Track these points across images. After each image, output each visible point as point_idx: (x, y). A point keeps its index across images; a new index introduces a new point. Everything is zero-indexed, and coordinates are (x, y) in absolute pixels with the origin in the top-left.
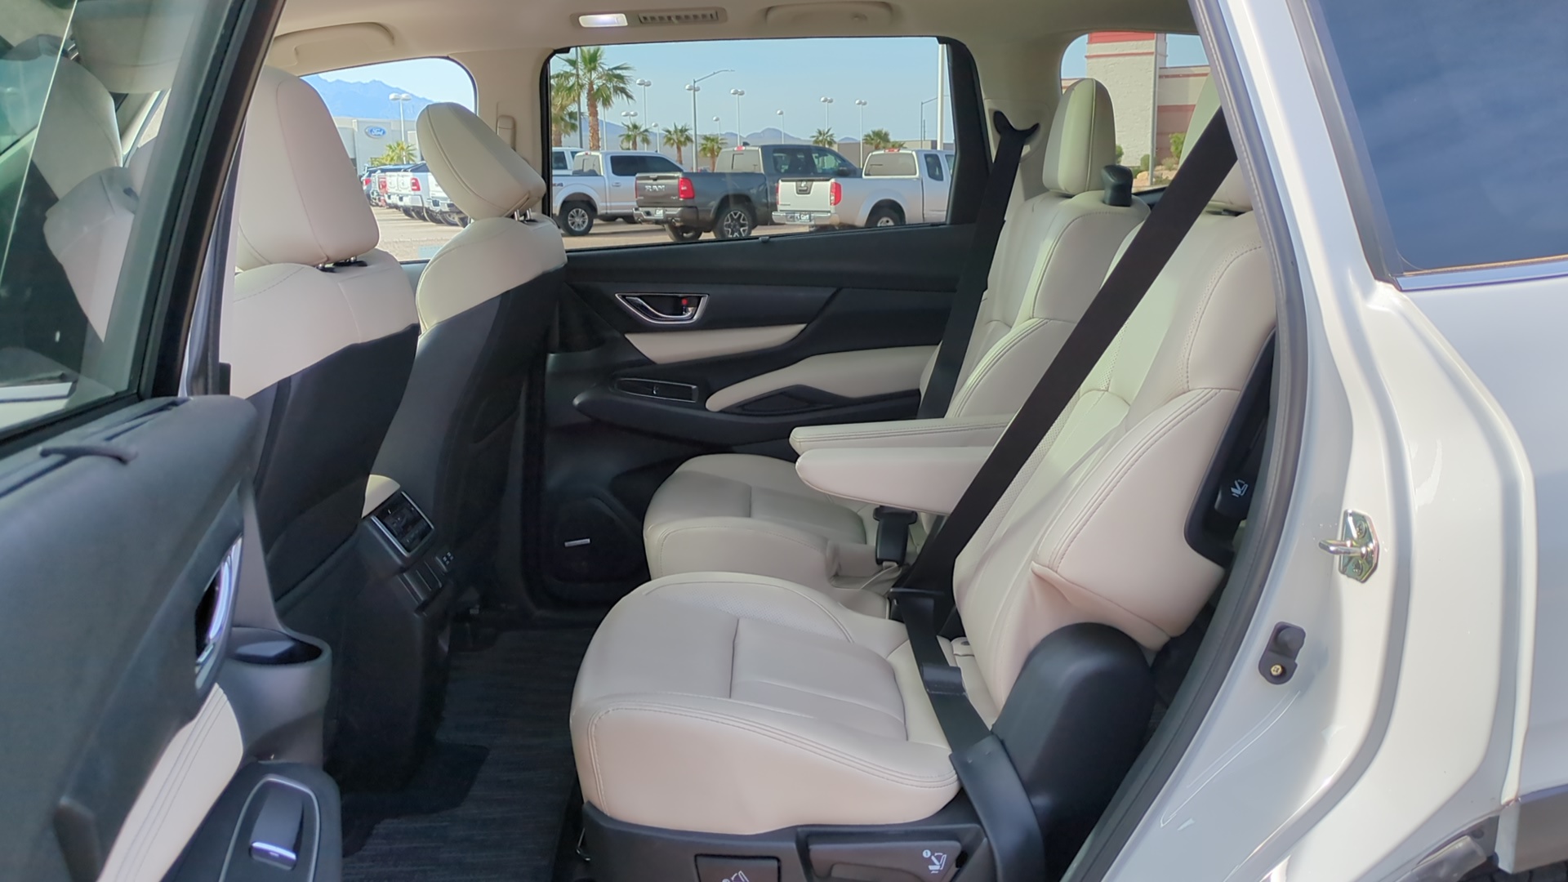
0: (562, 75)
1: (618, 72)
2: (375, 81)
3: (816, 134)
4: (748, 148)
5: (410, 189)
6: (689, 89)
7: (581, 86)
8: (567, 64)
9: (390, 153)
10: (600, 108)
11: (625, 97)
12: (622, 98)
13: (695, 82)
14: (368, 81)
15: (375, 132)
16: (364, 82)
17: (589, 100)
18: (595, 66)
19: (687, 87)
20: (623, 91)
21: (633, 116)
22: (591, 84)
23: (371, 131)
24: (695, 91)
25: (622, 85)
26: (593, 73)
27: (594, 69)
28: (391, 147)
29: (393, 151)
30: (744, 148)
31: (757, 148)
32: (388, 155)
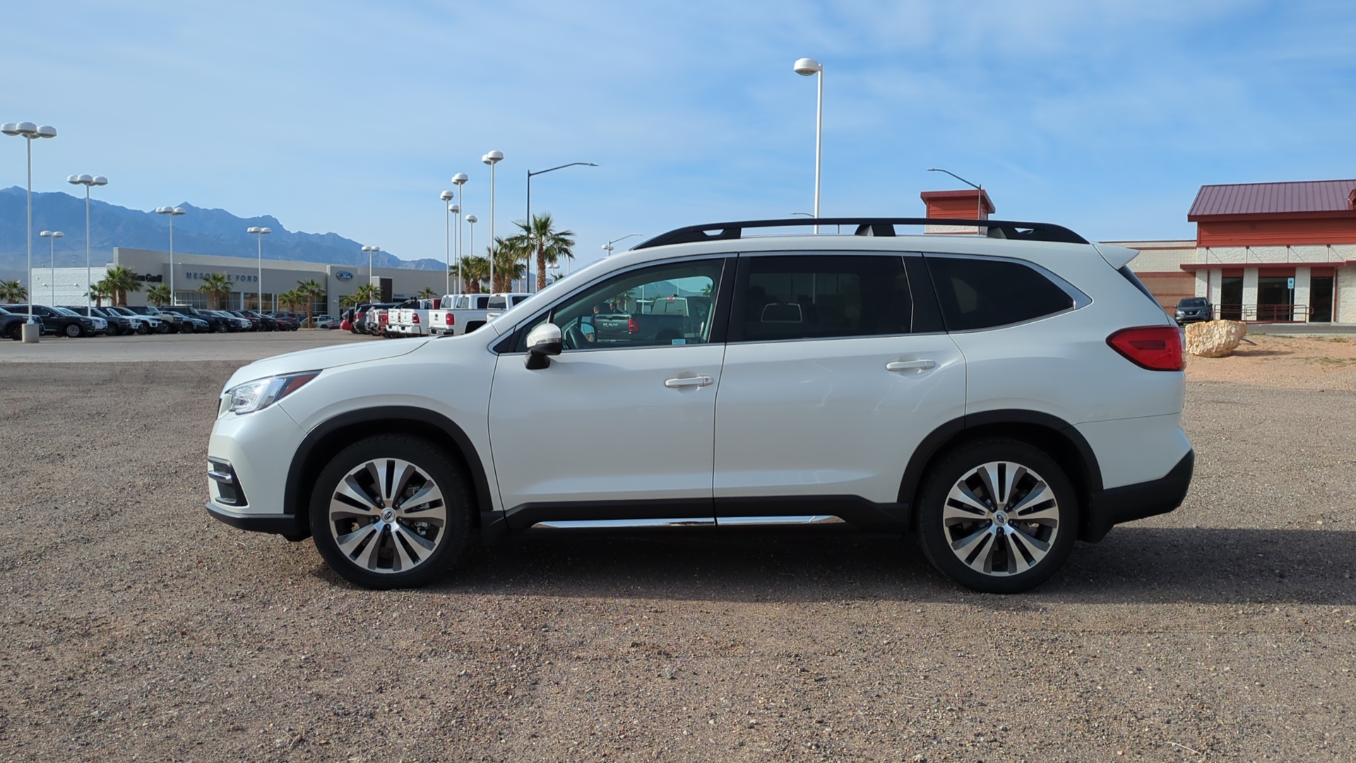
0: (519, 238)
1: (562, 236)
2: (330, 233)
3: (705, 287)
4: (677, 298)
5: (411, 321)
6: (605, 249)
7: (534, 247)
8: (524, 229)
9: (361, 293)
10: (548, 265)
11: (567, 255)
12: (565, 256)
13: (610, 243)
14: (325, 233)
15: (345, 276)
16: (321, 234)
17: (539, 257)
18: (546, 232)
19: (603, 247)
20: (566, 251)
21: (556, 268)
22: (541, 245)
23: (342, 275)
24: (610, 250)
25: (565, 247)
26: (543, 236)
27: (545, 234)
28: (361, 288)
29: (363, 291)
30: (674, 298)
31: (684, 299)
32: (359, 294)
